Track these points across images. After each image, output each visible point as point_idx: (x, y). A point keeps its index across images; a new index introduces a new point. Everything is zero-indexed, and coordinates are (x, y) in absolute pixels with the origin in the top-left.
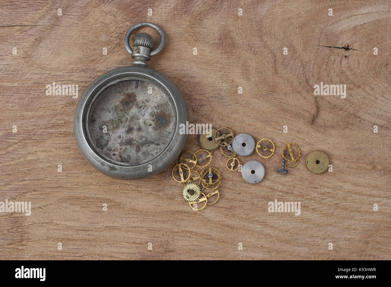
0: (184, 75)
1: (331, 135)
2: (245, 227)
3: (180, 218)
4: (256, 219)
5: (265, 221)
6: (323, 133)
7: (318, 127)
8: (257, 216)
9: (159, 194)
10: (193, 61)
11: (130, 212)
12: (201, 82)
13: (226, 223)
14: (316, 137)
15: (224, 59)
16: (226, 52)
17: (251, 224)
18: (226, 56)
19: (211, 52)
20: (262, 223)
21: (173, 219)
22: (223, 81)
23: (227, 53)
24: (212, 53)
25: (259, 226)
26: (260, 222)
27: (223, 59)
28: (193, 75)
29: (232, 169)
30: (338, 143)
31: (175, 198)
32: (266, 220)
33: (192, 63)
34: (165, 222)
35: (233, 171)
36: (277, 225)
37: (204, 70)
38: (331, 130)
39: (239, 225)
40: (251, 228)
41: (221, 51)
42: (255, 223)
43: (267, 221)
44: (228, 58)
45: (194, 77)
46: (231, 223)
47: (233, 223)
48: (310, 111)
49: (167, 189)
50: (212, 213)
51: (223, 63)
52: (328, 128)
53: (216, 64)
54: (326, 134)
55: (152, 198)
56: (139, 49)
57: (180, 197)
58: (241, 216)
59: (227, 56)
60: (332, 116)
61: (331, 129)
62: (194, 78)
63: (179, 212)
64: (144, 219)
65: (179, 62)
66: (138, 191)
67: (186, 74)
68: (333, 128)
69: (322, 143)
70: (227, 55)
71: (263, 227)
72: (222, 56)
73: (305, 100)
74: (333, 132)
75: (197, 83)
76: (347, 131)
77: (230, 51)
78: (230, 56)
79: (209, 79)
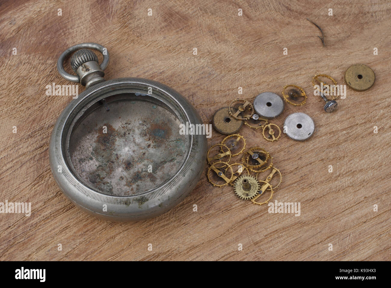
0: (151, 76)
1: (353, 45)
2: (332, 189)
3: (253, 225)
4: (338, 174)
5: (349, 170)
6: (343, 48)
7: (333, 45)
8: (336, 170)
9: (211, 212)
10: (151, 57)
11: (191, 253)
12: (175, 72)
13: (308, 198)
14: (339, 56)
15: (184, 36)
16: (181, 29)
17: (337, 182)
18: (185, 33)
19: (164, 38)
20: (348, 174)
21: (245, 230)
22: (198, 58)
23: (183, 28)
24: (168, 38)
25: (347, 178)
26: (345, 174)
27: (183, 37)
28: (162, 70)
29: (274, 139)
30: (365, 48)
31: (231, 206)
32: (349, 168)
33: (151, 60)
34: (238, 238)
35: (277, 139)
36: (365, 166)
37: (170, 59)
38: (350, 41)
39: (323, 191)
40: (340, 185)
41: (175, 31)
42: (339, 178)
43: (352, 169)
44: (187, 34)
45: (163, 71)
46: (313, 194)
47: (316, 192)
48: (313, 35)
49: (216, 202)
50: (285, 197)
51: (186, 41)
52: (344, 40)
53: (179, 47)
54: (347, 47)
55: (205, 221)
56: (85, 67)
57: (237, 202)
58: (320, 180)
59: (185, 31)
60: (339, 27)
61: (348, 40)
62: (164, 73)
63: (247, 218)
64: (213, 250)
65: (136, 67)
66: (182, 224)
67: (153, 74)
68: (349, 38)
69: (350, 58)
70: (184, 31)
71: (352, 177)
72: (180, 35)
73: (300, 27)
74: (352, 41)
75: (171, 76)
76: (366, 32)
77: (186, 26)
78: (189, 30)
79: (182, 65)
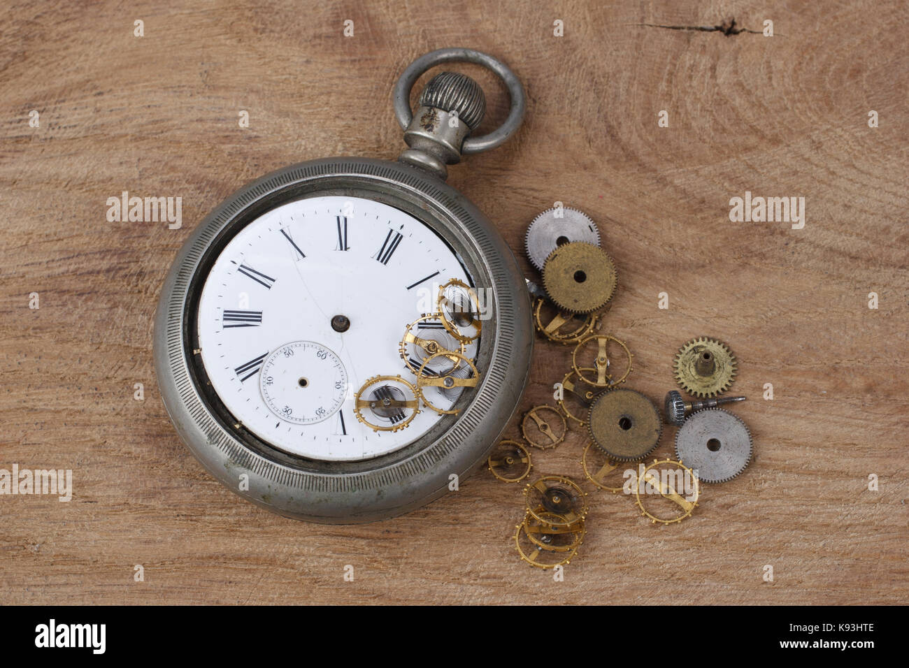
0: (227, 134)
1: (696, 291)
2: (433, 596)
3: (220, 579)
4: (468, 569)
5: (499, 574)
6: (671, 286)
7: (653, 268)
8: (470, 559)
9: (153, 503)
10: (252, 91)
11: (60, 567)
12: (280, 151)
13: (370, 587)
14: (649, 301)
15: (350, 79)
16: (355, 61)
17: (453, 586)
18: (357, 72)
19: (308, 62)
20: (489, 581)
21: (197, 583)
22: (348, 145)
23: (359, 61)
24: (313, 66)
25: (480, 590)
26: (483, 578)
27: (346, 81)
28: (255, 133)
30: (721, 313)
31: (203, 514)
32: (500, 569)
33: (250, 98)
34: (171, 592)
36: (538, 585)
37: (288, 116)
38: (697, 277)
39: (413, 589)
40: (455, 597)
41: (338, 57)
42: (465, 580)
43: (505, 574)
44: (360, 77)
45: (256, 137)
46: (386, 585)
47: (395, 583)
48: (625, 223)
49: (178, 488)
50: (325, 557)
51: (347, 92)
52: (685, 269)
53: (324, 98)
54: (681, 288)
55: (131, 517)
57: (219, 512)
58: (421, 561)
59: (359, 69)
60: (694, 232)
61: (694, 273)
62: (256, 141)
63: (217, 558)
64: (106, 589)
65: (209, 97)
66: (82, 497)
67: (233, 131)
68: (700, 270)
69: (670, 317)
70: (357, 67)
71: (493, 594)
72: (343, 73)
73: (608, 189)
74: (703, 281)
75: (267, 157)
76: (746, 277)
77: (369, 57)
78: (368, 71)
79: (303, 143)
